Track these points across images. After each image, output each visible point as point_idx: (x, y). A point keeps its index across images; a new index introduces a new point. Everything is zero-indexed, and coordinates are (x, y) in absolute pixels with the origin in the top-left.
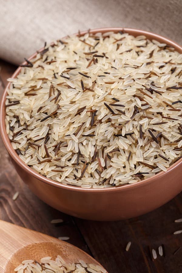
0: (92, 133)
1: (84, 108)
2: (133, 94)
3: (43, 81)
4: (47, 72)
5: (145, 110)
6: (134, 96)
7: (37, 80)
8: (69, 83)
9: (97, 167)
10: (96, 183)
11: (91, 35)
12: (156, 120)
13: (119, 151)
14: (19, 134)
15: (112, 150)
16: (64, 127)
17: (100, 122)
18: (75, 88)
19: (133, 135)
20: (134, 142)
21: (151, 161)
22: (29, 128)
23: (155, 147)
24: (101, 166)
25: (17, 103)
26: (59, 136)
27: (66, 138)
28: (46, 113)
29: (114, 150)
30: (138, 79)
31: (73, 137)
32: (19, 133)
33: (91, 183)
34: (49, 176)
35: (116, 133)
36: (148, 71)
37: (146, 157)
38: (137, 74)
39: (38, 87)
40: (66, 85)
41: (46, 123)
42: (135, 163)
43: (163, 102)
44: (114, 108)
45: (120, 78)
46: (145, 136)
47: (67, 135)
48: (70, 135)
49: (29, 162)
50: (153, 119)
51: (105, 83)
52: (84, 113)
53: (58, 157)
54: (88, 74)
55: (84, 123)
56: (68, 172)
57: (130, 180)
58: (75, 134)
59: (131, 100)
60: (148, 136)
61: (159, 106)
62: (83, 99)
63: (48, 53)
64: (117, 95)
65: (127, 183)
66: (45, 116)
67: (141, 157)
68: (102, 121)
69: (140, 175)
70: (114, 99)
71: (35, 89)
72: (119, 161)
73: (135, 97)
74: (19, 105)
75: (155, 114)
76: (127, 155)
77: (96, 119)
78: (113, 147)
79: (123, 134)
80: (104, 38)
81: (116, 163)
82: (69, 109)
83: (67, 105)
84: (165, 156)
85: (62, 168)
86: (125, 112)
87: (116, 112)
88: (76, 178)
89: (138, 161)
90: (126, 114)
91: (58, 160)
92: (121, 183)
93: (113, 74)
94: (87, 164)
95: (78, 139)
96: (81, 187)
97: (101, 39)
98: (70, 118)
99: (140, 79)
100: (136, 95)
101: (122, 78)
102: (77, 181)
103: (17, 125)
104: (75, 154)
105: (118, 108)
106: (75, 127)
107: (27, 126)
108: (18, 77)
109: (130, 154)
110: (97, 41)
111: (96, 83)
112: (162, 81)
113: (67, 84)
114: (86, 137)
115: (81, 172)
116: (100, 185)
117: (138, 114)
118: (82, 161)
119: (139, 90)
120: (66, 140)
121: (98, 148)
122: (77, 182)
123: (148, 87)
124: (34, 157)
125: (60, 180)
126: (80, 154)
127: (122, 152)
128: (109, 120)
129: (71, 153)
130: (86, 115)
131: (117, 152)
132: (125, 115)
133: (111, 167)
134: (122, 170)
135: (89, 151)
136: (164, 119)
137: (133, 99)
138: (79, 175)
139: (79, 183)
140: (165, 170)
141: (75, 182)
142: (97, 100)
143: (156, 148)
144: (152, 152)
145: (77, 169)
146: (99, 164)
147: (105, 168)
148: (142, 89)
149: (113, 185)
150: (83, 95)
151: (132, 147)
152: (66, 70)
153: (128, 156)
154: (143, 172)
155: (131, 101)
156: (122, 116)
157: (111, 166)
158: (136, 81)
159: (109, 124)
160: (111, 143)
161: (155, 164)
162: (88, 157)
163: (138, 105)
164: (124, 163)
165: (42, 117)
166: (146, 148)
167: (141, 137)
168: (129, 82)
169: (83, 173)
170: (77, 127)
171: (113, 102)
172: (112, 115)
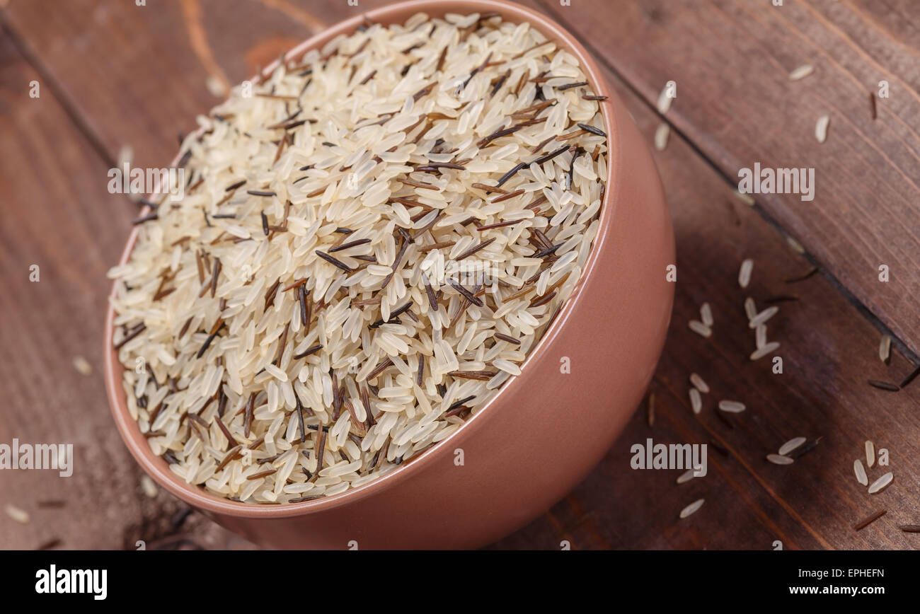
0: (315, 342)
1: (277, 284)
2: (386, 199)
3: (182, 245)
4: (190, 218)
5: (430, 227)
6: (390, 202)
7: (171, 249)
8: (235, 230)
9: (348, 428)
10: (358, 472)
11: (292, 65)
12: (464, 244)
13: (392, 364)
14: (162, 409)
15: (373, 367)
16: (248, 351)
17: (323, 305)
18: (250, 239)
19: (414, 309)
20: (421, 325)
21: (481, 359)
22: (181, 385)
23: (479, 316)
24: (358, 421)
25: (140, 328)
26: (242, 381)
27: (259, 380)
28: (204, 332)
29: (380, 368)
30: (388, 151)
31: (274, 370)
32: (162, 407)
33: (346, 476)
34: (245, 495)
35: (371, 319)
36: (413, 118)
37: (465, 355)
38: (385, 138)
39: (174, 268)
40: (230, 237)
41: (210, 357)
42: (440, 381)
43: (473, 185)
44: (344, 256)
45: (344, 169)
46: (445, 298)
47: (258, 372)
48: (265, 370)
49: (196, 477)
50: (454, 244)
51: (308, 197)
52: (280, 298)
53: (257, 436)
54: (270, 186)
55: (289, 324)
56: (287, 467)
57: (437, 430)
58: (276, 363)
59: (382, 215)
60: (455, 295)
61: (467, 200)
62: (270, 261)
63: (192, 162)
64: (344, 217)
65: (431, 444)
66: (203, 339)
67: (451, 360)
68: (326, 302)
69: (460, 410)
70: (339, 231)
71: (169, 275)
72: (399, 393)
73: (393, 204)
74: (146, 332)
75: (460, 228)
76: (414, 367)
77: (312, 302)
78: (374, 360)
79: (386, 318)
80: (326, 59)
81: (394, 399)
82: (244, 300)
83: (238, 292)
84: (510, 335)
85: (271, 460)
86: (374, 255)
87: (354, 265)
88: (309, 478)
89: (446, 372)
90: (379, 259)
91: (259, 444)
92: (416, 448)
93: (323, 164)
94: (326, 429)
95: (286, 372)
96: (325, 496)
97: (317, 68)
98: (253, 323)
99: (393, 150)
100: (392, 197)
101: (346, 166)
102: (313, 485)
103: (153, 385)
104: (291, 413)
105: (356, 250)
106: (271, 341)
107: (176, 381)
108: (135, 256)
109: (422, 359)
110: (306, 79)
111: (291, 204)
112: (462, 128)
113: (230, 234)
114: (304, 358)
115: (316, 456)
116: (370, 472)
117: (410, 246)
118: (310, 427)
119: (398, 180)
120: (261, 385)
121: (340, 376)
122: (315, 487)
123: (425, 162)
124: (207, 458)
125: (272, 497)
126: (302, 410)
127: (399, 365)
128: (343, 292)
129: (282, 415)
130: (287, 300)
131: (389, 368)
132: (378, 264)
133: (384, 416)
134: (412, 413)
135: (319, 395)
136: (485, 233)
137: (388, 211)
138: (312, 465)
139: (320, 487)
140: (517, 372)
141: (308, 488)
142: (299, 253)
143: (485, 318)
144: (475, 335)
145: (308, 451)
146: (353, 418)
147: (371, 422)
148: (408, 174)
149: (398, 461)
150: (269, 250)
151: (420, 341)
152: (227, 194)
153: (416, 369)
154: (462, 399)
155: (385, 218)
156: (372, 268)
157: (383, 413)
158: (385, 160)
159: (345, 301)
160: (368, 351)
161: (488, 364)
162: (322, 409)
163: (404, 224)
164: (412, 391)
165: (199, 344)
166: (460, 328)
167: (434, 306)
168: (364, 169)
169: (320, 458)
170: (275, 341)
171: (338, 239)
172: (346, 275)
